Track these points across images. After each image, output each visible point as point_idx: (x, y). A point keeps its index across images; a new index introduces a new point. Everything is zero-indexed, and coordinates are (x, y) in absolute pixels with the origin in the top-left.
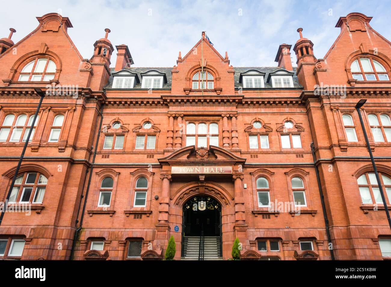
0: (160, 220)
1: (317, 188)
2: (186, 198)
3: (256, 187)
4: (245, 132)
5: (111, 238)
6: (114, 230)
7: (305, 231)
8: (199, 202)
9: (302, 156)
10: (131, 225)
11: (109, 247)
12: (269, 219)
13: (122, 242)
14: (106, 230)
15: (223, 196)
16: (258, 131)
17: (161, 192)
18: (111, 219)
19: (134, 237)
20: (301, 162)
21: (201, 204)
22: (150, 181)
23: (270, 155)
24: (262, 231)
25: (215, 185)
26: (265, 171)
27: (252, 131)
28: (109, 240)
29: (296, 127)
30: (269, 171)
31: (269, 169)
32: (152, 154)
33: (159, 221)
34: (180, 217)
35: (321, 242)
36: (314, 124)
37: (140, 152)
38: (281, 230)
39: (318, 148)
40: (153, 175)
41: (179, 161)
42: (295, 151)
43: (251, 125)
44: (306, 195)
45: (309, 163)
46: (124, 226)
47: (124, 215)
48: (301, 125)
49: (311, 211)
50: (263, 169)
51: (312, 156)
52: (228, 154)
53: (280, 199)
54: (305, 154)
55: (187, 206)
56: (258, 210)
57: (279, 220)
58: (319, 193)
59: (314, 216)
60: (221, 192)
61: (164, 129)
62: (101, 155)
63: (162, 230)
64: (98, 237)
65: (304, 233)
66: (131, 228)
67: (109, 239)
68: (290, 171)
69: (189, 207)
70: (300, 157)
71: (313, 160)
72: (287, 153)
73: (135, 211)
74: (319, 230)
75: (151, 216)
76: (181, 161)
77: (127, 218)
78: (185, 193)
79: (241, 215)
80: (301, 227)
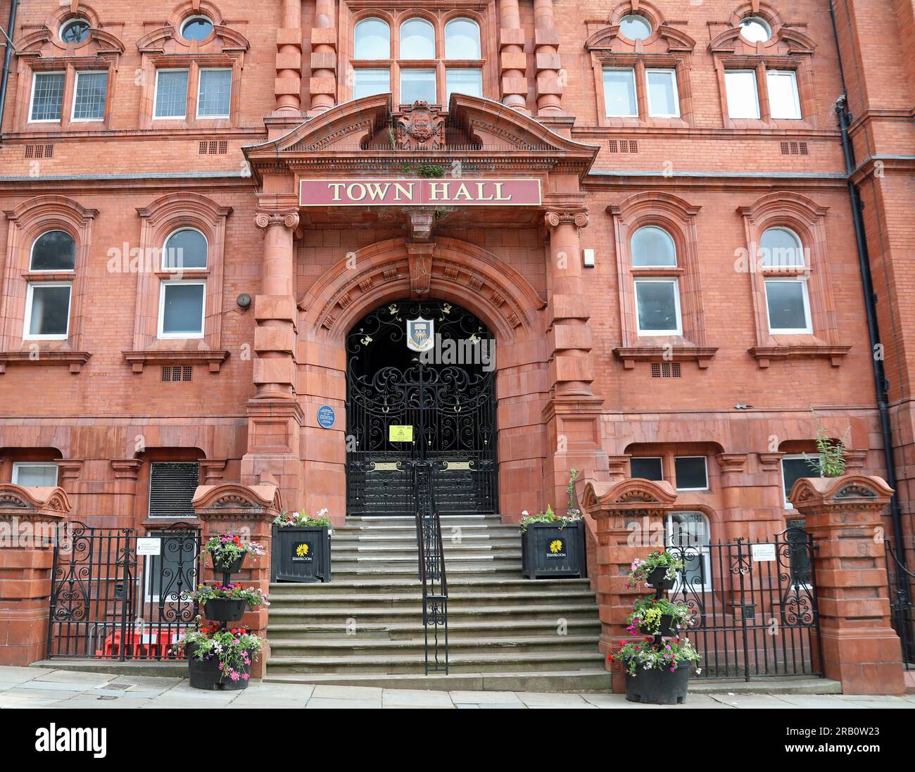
0: (261, 381)
1: (853, 268)
2: (359, 304)
3: (629, 264)
4: (589, 51)
5: (82, 450)
6: (90, 422)
7: (803, 420)
8: (409, 322)
9: (803, 146)
10: (154, 404)
11: (76, 483)
12: (677, 380)
13: (123, 465)
14: (62, 422)
15: (504, 297)
16: (640, 49)
17: (260, 281)
18: (78, 382)
19: (166, 445)
20: (799, 171)
21: (417, 327)
22: (217, 240)
23: (683, 141)
24: (648, 421)
25: (472, 255)
26: (665, 202)
27: (616, 47)
28: (77, 457)
29: (784, 36)
30: (680, 201)
31: (679, 195)
32: (221, 136)
33: (260, 385)
34: (336, 373)
35: (856, 454)
36: (858, 24)
37: (171, 130)
38: (719, 416)
39: (870, 114)
40: (227, 217)
41: (330, 156)
42: (776, 128)
43: (608, 26)
44: (810, 294)
45: (827, 175)
46: (126, 406)
47: (123, 367)
48: (800, 30)
49: (832, 348)
50: (659, 195)
51: (840, 148)
52: (526, 127)
53: (717, 304)
54: (816, 140)
55: (364, 337)
56: (637, 345)
57: (713, 381)
58: (858, 284)
59: (837, 367)
60: (494, 281)
61: (265, 41)
62: (22, 147)
63: (272, 419)
64: (34, 446)
65: (802, 425)
66: (155, 414)
67: (73, 453)
68: (759, 202)
69: (369, 339)
70: (795, 152)
71: (841, 165)
72: (748, 134)
73: (163, 353)
74: (853, 413)
75: (226, 369)
76: (338, 156)
77: (136, 380)
78: (354, 284)
79: (579, 363)
80: (792, 407)
